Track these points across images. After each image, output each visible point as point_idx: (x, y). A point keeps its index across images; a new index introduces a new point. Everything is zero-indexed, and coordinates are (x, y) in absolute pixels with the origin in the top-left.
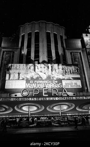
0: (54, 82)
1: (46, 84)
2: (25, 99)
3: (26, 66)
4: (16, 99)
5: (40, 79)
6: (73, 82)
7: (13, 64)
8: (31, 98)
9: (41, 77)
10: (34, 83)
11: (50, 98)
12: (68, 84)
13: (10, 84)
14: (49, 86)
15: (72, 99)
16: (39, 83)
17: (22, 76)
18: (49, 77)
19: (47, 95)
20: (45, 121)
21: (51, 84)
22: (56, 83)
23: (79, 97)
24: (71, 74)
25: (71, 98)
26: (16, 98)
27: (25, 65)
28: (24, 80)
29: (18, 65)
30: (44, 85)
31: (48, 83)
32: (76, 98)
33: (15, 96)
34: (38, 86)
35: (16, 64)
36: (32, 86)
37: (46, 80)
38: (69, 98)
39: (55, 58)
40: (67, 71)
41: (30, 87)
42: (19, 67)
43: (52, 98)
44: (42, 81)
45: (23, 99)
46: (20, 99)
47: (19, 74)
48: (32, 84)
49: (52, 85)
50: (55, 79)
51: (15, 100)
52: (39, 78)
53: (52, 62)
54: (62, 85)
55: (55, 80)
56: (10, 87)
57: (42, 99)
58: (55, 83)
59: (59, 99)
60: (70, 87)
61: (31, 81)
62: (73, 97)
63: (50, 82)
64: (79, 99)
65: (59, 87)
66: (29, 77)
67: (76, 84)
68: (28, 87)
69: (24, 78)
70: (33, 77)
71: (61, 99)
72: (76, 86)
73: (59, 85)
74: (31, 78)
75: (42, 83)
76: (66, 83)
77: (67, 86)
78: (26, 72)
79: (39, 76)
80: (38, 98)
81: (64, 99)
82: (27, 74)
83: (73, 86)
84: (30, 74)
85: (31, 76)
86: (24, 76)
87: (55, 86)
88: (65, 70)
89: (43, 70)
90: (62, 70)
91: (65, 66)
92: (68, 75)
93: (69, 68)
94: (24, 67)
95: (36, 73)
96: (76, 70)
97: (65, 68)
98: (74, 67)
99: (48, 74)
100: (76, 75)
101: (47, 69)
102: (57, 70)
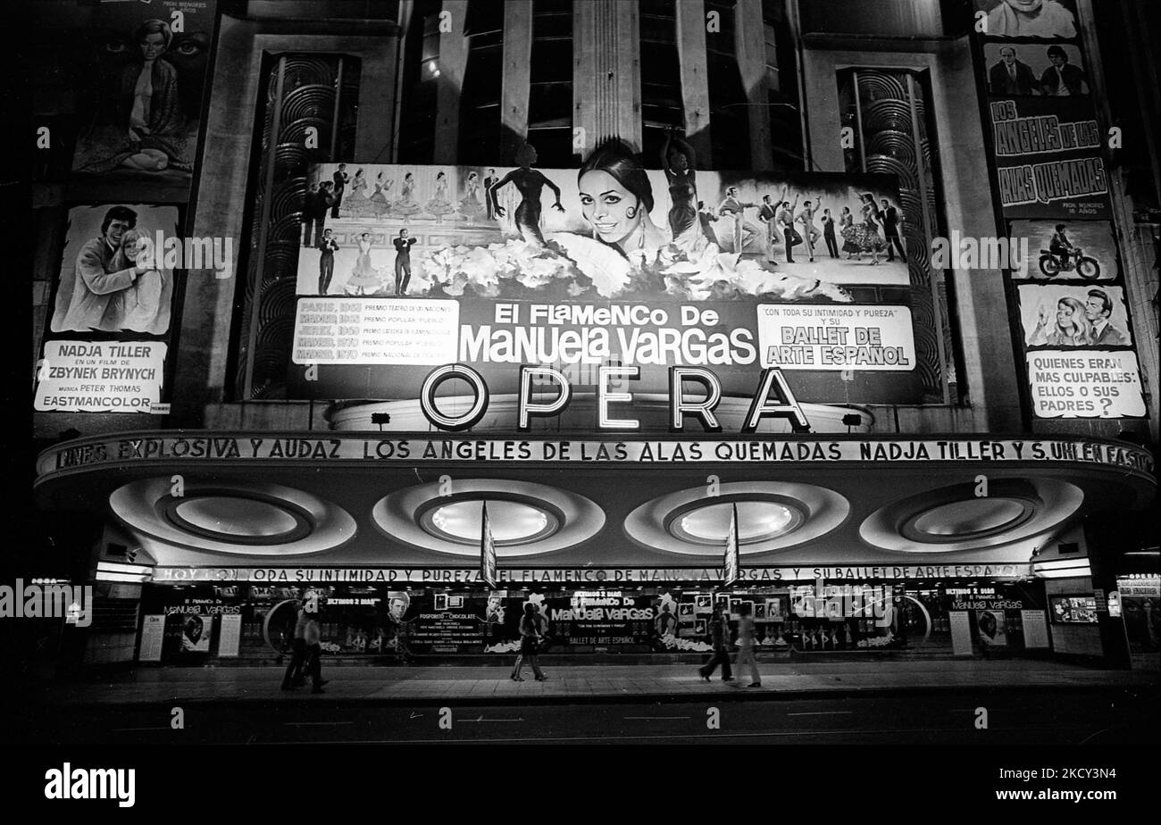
0: (690, 315)
1: (621, 332)
2: (458, 450)
3: (461, 184)
4: (385, 450)
5: (575, 290)
6: (845, 322)
7: (351, 169)
8: (499, 446)
9: (583, 280)
10: (525, 321)
11: (654, 446)
12: (808, 335)
13: (335, 328)
14: (647, 354)
15: (827, 454)
16: (566, 326)
17: (432, 268)
18: (650, 275)
19: (633, 424)
20: (605, 620)
21: (663, 332)
22: (709, 331)
23: (886, 445)
24: (834, 254)
25: (825, 445)
26: (386, 437)
27: (450, 172)
28: (447, 297)
29: (395, 172)
30: (605, 341)
31: (644, 329)
32: (865, 451)
33: (376, 427)
34: (559, 346)
35: (378, 168)
36: (508, 344)
37: (623, 299)
38: (811, 445)
39: (704, 122)
40: (799, 228)
41: (491, 354)
42: (406, 192)
43: (668, 449)
44: (589, 309)
45: (438, 445)
46: (417, 450)
47: (402, 248)
48: (511, 328)
49: (674, 347)
50: (699, 293)
51: (372, 453)
52: (569, 281)
53: (682, 150)
54: (755, 343)
55: (702, 306)
56: (334, 350)
57: (593, 450)
58: (700, 325)
59: (728, 457)
60: (818, 366)
61: (499, 307)
62: (837, 445)
63: (659, 317)
64: (885, 456)
65: (729, 362)
66: (486, 277)
67: (871, 338)
68: (474, 358)
69: (446, 284)
70: (522, 273)
71: (741, 455)
72: (866, 357)
73: (732, 347)
74: (500, 279)
75: (590, 322)
76: (784, 332)
77: (793, 356)
78: (465, 234)
79: (566, 268)
80: (557, 445)
81: (769, 459)
82: (472, 247)
83: (849, 355)
84: (489, 248)
85: (500, 270)
86: (448, 267)
87: (695, 347)
88: (785, 221)
89: (598, 222)
90: (763, 217)
91: (784, 191)
92: (812, 260)
93: (817, 208)
94: (446, 190)
95: (542, 244)
96: (876, 222)
97: (784, 205)
98: (862, 199)
99: (644, 251)
100: (871, 264)
101: (631, 211)
102: (715, 220)
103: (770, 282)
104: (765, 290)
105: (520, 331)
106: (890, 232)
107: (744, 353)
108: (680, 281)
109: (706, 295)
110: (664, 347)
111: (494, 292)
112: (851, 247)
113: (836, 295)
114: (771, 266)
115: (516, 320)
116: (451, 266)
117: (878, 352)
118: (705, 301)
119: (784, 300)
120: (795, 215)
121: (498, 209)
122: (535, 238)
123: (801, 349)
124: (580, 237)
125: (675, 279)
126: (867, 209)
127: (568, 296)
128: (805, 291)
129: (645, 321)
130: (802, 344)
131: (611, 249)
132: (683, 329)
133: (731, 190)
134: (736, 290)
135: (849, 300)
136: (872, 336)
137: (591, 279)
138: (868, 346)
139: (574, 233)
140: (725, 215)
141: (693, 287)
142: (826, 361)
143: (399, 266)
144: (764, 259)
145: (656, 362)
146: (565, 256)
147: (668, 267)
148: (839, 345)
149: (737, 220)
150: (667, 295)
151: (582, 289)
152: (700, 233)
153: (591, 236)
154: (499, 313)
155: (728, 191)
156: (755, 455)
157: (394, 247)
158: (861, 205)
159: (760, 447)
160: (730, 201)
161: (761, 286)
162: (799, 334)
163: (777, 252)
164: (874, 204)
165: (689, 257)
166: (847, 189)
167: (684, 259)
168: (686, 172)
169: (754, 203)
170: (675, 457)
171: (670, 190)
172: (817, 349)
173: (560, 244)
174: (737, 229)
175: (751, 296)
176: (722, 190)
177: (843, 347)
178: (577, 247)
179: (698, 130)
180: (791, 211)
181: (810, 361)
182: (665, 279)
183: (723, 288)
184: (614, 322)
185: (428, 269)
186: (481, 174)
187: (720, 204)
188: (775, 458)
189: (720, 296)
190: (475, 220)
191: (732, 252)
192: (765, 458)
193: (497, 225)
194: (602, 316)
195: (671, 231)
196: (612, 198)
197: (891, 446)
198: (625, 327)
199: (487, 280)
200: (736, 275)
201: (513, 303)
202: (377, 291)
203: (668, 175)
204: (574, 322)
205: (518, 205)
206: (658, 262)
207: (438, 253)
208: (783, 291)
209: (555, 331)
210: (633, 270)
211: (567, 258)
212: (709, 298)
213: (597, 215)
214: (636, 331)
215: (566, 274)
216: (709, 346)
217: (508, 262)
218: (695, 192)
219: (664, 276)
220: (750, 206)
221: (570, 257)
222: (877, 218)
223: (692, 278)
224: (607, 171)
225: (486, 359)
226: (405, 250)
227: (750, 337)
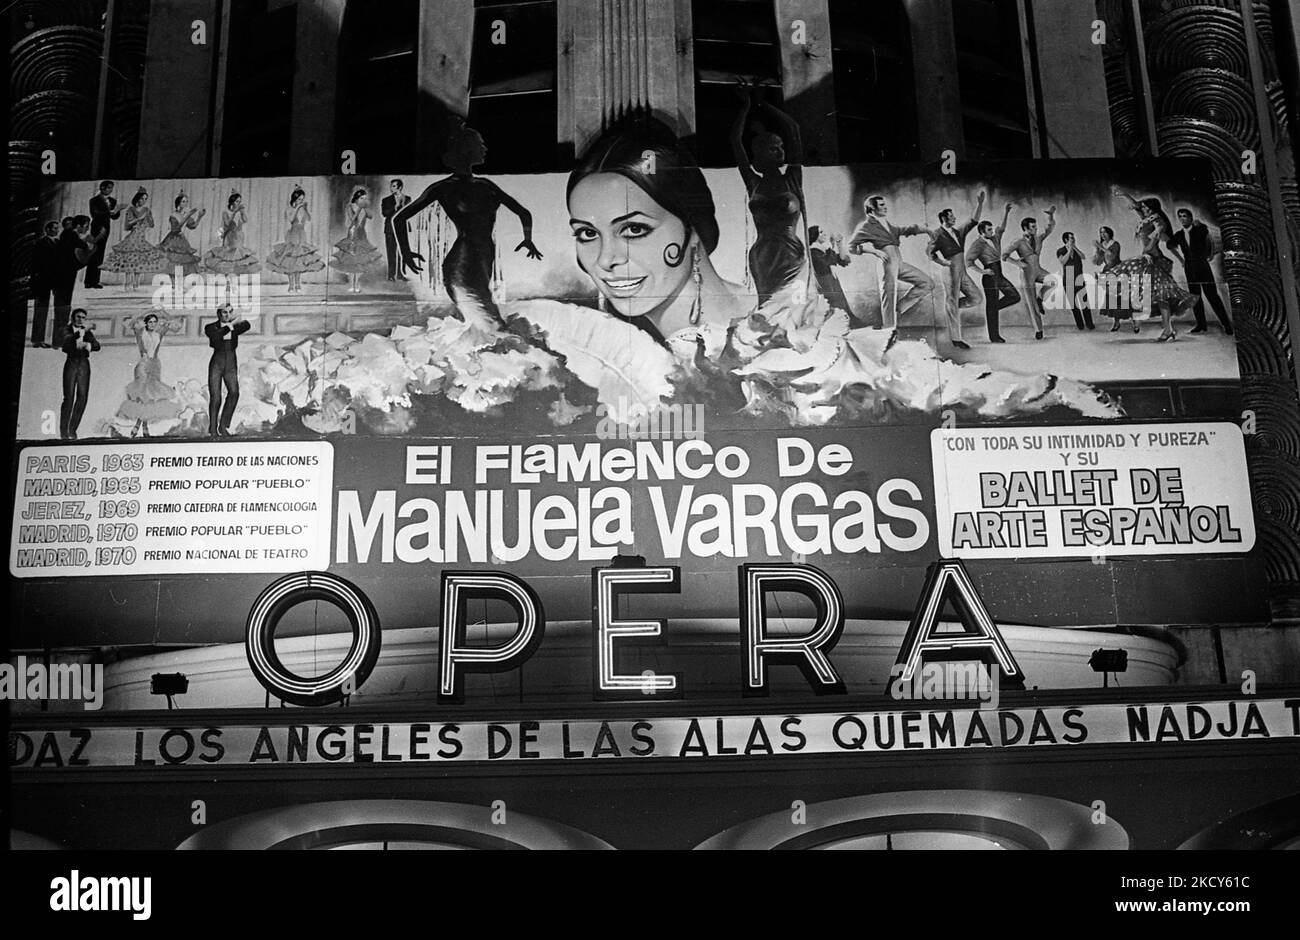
0: (796, 456)
1: (656, 494)
2: (321, 744)
3: (338, 211)
4: (177, 746)
5: (564, 413)
6: (1108, 458)
7: (123, 191)
8: (400, 732)
9: (581, 393)
10: (464, 479)
11: (707, 725)
12: (1034, 487)
13: (92, 505)
14: (709, 537)
15: (1060, 733)
16: (547, 485)
17: (281, 380)
18: (714, 379)
19: (668, 682)
21: (740, 492)
22: (834, 486)
23: (1180, 709)
24: (1084, 324)
25: (1054, 714)
26: (178, 722)
27: (315, 188)
28: (311, 436)
29: (209, 193)
30: (624, 514)
31: (702, 487)
32: (1138, 723)
33: (160, 702)
34: (534, 525)
35: (176, 185)
36: (431, 527)
38: (1027, 715)
39: (821, 68)
40: (1013, 273)
41: (400, 548)
42: (230, 229)
43: (737, 730)
44: (592, 451)
45: (280, 733)
46: (239, 746)
48: (437, 493)
49: (763, 520)
50: (813, 411)
51: (151, 753)
52: (550, 395)
53: (774, 125)
54: (928, 507)
55: (819, 436)
56: (91, 549)
57: (584, 737)
59: (859, 743)
60: (1056, 549)
61: (413, 451)
62: (1080, 714)
63: (732, 462)
64: (1177, 731)
65: (874, 547)
66: (386, 394)
67: (1164, 490)
68: (363, 557)
69: (309, 410)
70: (457, 382)
71: (885, 740)
72: (1155, 529)
73: (880, 517)
74: (414, 397)
75: (595, 477)
76: (986, 484)
77: (1005, 532)
78: (345, 311)
79: (545, 369)
80: (514, 728)
81: (943, 744)
82: (358, 335)
83: (1118, 526)
84: (393, 336)
85: (414, 378)
86: (312, 377)
87: (805, 520)
88: (983, 261)
89: (609, 276)
90: (939, 253)
91: (981, 200)
92: (1039, 336)
93: (1048, 232)
94: (308, 224)
95: (496, 324)
96: (1167, 253)
97: (982, 228)
98: (1139, 210)
99: (700, 330)
100: (1161, 340)
101: (674, 251)
102: (844, 263)
103: (955, 383)
104: (945, 398)
105: (455, 500)
106: (1197, 273)
107: (904, 529)
108: (776, 386)
109: (826, 414)
110: (743, 521)
111: (402, 423)
113: (1091, 406)
114: (955, 352)
115: (446, 479)
116: (319, 375)
117: (1178, 517)
118: (825, 427)
119: (984, 418)
120: (1005, 246)
121: (409, 258)
122: (484, 313)
123: (1021, 516)
124: (572, 307)
125: (762, 384)
126: (1148, 228)
127: (549, 426)
128: (1026, 399)
129: (706, 469)
130: (1022, 506)
131: (634, 328)
132: (781, 485)
133: (874, 201)
134: (888, 401)
135: (1116, 414)
136: (1165, 485)
137: (595, 391)
138: (1157, 505)
139: (560, 300)
140: (862, 252)
141: (801, 399)
142: (1071, 539)
143: (215, 375)
144: (943, 337)
145: (729, 553)
146: (542, 345)
147: (749, 361)
148: (1098, 506)
149: (887, 262)
150: (748, 417)
151: (578, 411)
152: (813, 290)
153: (594, 305)
154: (413, 464)
155: (867, 203)
156: (914, 737)
157: (207, 340)
158: (1137, 220)
159: (924, 722)
160: (874, 222)
161: (939, 391)
162: (1015, 487)
163: (970, 323)
165: (792, 338)
166: (1110, 191)
167: (781, 342)
168: (783, 170)
169: (921, 226)
170: (750, 746)
171: (753, 207)
172: (1053, 515)
173: (532, 324)
174: (887, 277)
175: (917, 412)
176: (856, 203)
177: (1106, 509)
178: (562, 325)
179: (808, 84)
180: (997, 240)
181: (1041, 540)
182: (744, 385)
183: (861, 399)
184: (643, 475)
185: (271, 380)
186: (375, 190)
187: (853, 232)
188: (953, 743)
189: (855, 415)
190: (364, 281)
191: (878, 326)
192: (934, 743)
193: (408, 289)
194: (619, 464)
195: (754, 290)
196: (636, 227)
197: (1190, 711)
198: (664, 484)
199: (389, 399)
200: (886, 372)
201: (440, 444)
202: (173, 429)
203: (747, 177)
204: (563, 477)
205: (450, 247)
206: (729, 351)
207: (292, 349)
208: (983, 401)
209: (524, 496)
210: (679, 368)
211: (546, 349)
212: (833, 419)
213: (606, 262)
214: (687, 491)
215: (545, 382)
216: (835, 516)
217: (431, 363)
218: (802, 208)
219: (742, 378)
220: (912, 232)
221: (552, 349)
222: (1171, 246)
223: (799, 381)
224: (624, 173)
225: (387, 557)
226: (228, 345)
227: (916, 495)
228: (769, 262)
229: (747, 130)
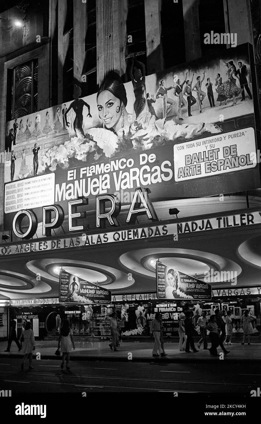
1: (115, 174)
2: (25, 248)
4: (4, 251)
5: (97, 157)
6: (217, 145)
8: (38, 244)
9: (100, 151)
10: (78, 177)
12: (198, 157)
13: (16, 195)
14: (125, 184)
15: (162, 232)
16: (94, 176)
17: (45, 160)
18: (126, 141)
19: (81, 228)
20: (170, 319)
21: (132, 170)
22: (151, 165)
23: (190, 223)
24: (212, 105)
25: (161, 227)
28: (51, 172)
29: (32, 117)
30: (108, 180)
31: (124, 171)
32: (180, 228)
34: (91, 186)
36: (72, 190)
37: (116, 157)
38: (154, 228)
40: (195, 94)
41: (66, 196)
42: (36, 125)
43: (95, 238)
44: (102, 165)
47: (35, 152)
48: (73, 182)
49: (136, 178)
50: (147, 145)
51: (1, 252)
52: (94, 152)
53: (139, 67)
54: (172, 168)
55: (148, 152)
56: (16, 205)
57: (68, 242)
58: (148, 164)
60: (203, 175)
61: (69, 172)
62: (166, 227)
63: (130, 163)
64: (189, 230)
65: (160, 181)
66: (64, 159)
67: (232, 152)
68: (60, 200)
69: (50, 166)
70: (77, 153)
72: (229, 164)
73: (162, 172)
74: (69, 159)
75: (103, 172)
76: (186, 158)
77: (191, 172)
78: (55, 140)
79: (93, 146)
81: (136, 238)
82: (58, 146)
83: (219, 165)
84: (65, 144)
85: (69, 154)
86: (51, 157)
87: (145, 176)
88: (187, 93)
89: (105, 118)
90: (176, 93)
91: (187, 74)
92: (201, 112)
93: (203, 79)
94: (49, 120)
95: (84, 137)
96: (235, 77)
97: (187, 83)
98: (227, 66)
99: (124, 129)
100: (232, 105)
101: (118, 108)
102: (154, 102)
103: (179, 131)
104: (177, 136)
105: (76, 182)
106: (243, 81)
107: (167, 174)
108: (139, 141)
109: (150, 145)
110: (132, 179)
111: (67, 166)
112: (222, 98)
113: (214, 130)
114: (180, 121)
115: (75, 178)
116: (52, 157)
117: (235, 160)
118: (150, 149)
119: (187, 139)
121: (67, 123)
122: (81, 134)
123: (194, 166)
124: (98, 128)
125: (137, 140)
126: (230, 71)
127: (94, 161)
128: (197, 132)
129: (125, 166)
130: (195, 163)
131: (110, 131)
132: (140, 167)
133: (161, 82)
134: (164, 139)
135: (220, 131)
136: (232, 150)
137: (103, 150)
138: (230, 157)
139: (96, 127)
140: (159, 97)
141: (145, 143)
142: (207, 171)
143: (34, 161)
144: (177, 118)
145: (129, 188)
146: (92, 140)
147: (134, 135)
148: (215, 160)
149: (164, 99)
150: (134, 150)
151: (100, 156)
152: (148, 111)
153: (102, 127)
154: (69, 175)
155: (160, 83)
156: (130, 236)
157: (33, 153)
158: (227, 69)
159: (132, 233)
160: (161, 88)
161: (175, 134)
162: (194, 158)
163: (184, 112)
164: (234, 66)
165: (143, 127)
166: (219, 62)
167: (141, 128)
168: (141, 79)
169: (172, 86)
170: (98, 242)
171: (135, 91)
172: (203, 165)
173: (90, 135)
174: (164, 104)
175: (171, 141)
176: (157, 84)
177: (216, 160)
178: (96, 133)
179: (153, 50)
180: (190, 85)
181: (199, 173)
182: (133, 141)
183: (158, 140)
184: (112, 170)
185: (43, 160)
186: (61, 108)
187: (156, 92)
188: (138, 237)
189: (157, 145)
190: (59, 132)
191: (162, 118)
192: (134, 238)
193: (67, 132)
194: (107, 168)
195: (135, 114)
196: (110, 104)
197: (192, 223)
198: (116, 171)
199: (64, 160)
200: (163, 131)
201: (74, 169)
202: (28, 175)
203: (133, 83)
204: (96, 174)
205: (74, 120)
206: (130, 133)
207: (47, 152)
208: (186, 134)
209: (89, 179)
210: (119, 140)
211: (93, 141)
212: (152, 147)
213: (104, 115)
214: (121, 172)
215: (93, 149)
216: (152, 173)
217: (72, 149)
218: (145, 89)
219: (132, 140)
220: (170, 88)
221: (94, 140)
222: (236, 75)
223: (144, 138)
224: (108, 90)
225: (64, 199)
226: (36, 153)
227: (170, 165)
228: (138, 106)
229: (133, 69)
